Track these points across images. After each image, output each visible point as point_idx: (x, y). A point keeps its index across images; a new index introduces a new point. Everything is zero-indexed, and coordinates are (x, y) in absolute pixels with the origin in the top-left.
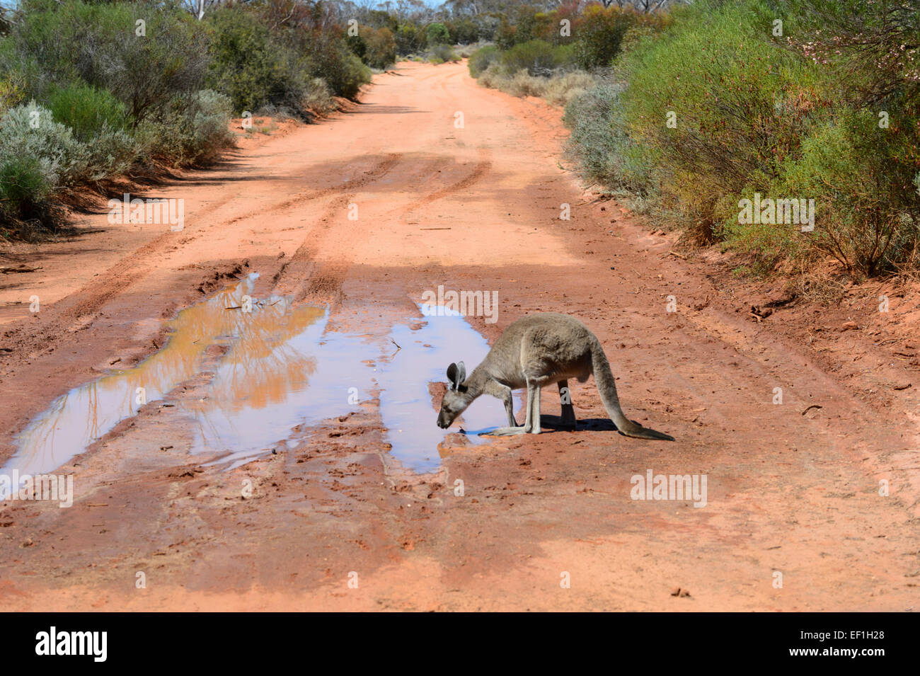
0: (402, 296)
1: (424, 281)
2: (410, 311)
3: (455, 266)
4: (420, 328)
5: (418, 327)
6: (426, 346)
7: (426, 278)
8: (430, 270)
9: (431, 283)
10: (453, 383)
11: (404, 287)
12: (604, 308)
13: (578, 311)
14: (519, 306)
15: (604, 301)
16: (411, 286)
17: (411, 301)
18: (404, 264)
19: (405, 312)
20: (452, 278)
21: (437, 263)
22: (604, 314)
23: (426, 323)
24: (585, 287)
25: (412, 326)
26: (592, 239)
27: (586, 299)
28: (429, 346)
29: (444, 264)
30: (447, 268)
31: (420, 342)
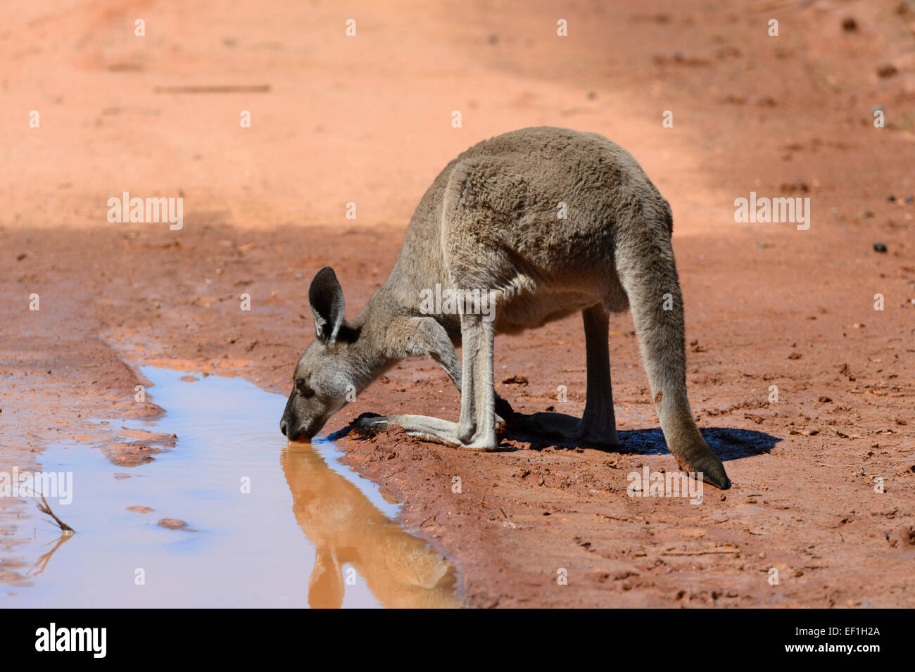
0: (78, 337)
1: (166, 282)
2: (111, 396)
3: (284, 229)
4: (149, 459)
5: (142, 454)
6: (166, 524)
7: (171, 274)
8: (187, 244)
9: (189, 291)
10: (324, 322)
11: (88, 302)
12: (842, 397)
13: (747, 405)
14: (525, 381)
15: (845, 369)
16: (116, 303)
17: (114, 358)
18: (91, 217)
19: (91, 397)
20: (272, 275)
21: (217, 215)
22: (843, 417)
23: (172, 440)
24: (776, 315)
25: (116, 449)
26: (804, 137)
27: (779, 360)
28: (182, 526)
29: (242, 221)
30: (251, 237)
31: (147, 510)
